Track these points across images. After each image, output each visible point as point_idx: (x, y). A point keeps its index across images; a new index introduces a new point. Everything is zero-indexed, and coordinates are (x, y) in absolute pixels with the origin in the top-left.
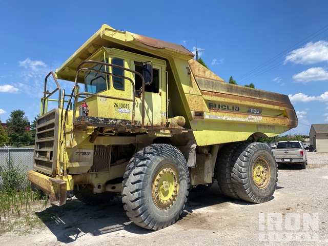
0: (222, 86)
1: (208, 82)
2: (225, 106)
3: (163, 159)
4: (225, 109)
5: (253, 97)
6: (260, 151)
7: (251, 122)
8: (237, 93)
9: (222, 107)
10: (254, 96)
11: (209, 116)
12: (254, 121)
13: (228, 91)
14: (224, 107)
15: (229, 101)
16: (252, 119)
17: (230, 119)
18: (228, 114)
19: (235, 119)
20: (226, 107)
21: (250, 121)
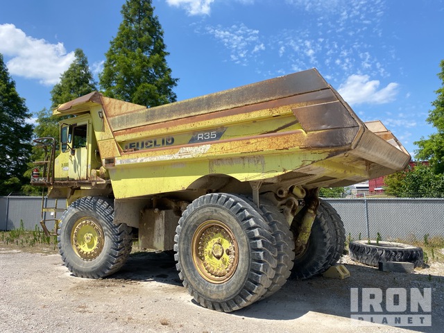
0: (139, 116)
1: (122, 118)
2: (151, 142)
3: (78, 211)
4: (151, 145)
5: (193, 114)
6: (207, 209)
7: (185, 159)
8: (162, 117)
9: (147, 144)
10: (195, 111)
11: (121, 161)
12: (190, 156)
13: (147, 121)
14: (149, 144)
15: (147, 135)
16: (187, 153)
17: (147, 160)
18: (145, 154)
19: (155, 159)
20: (153, 144)
21: (183, 157)
